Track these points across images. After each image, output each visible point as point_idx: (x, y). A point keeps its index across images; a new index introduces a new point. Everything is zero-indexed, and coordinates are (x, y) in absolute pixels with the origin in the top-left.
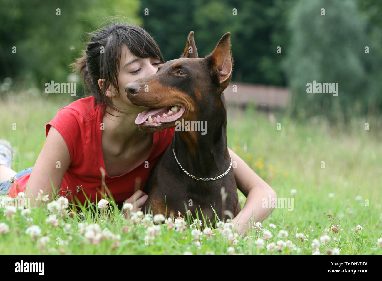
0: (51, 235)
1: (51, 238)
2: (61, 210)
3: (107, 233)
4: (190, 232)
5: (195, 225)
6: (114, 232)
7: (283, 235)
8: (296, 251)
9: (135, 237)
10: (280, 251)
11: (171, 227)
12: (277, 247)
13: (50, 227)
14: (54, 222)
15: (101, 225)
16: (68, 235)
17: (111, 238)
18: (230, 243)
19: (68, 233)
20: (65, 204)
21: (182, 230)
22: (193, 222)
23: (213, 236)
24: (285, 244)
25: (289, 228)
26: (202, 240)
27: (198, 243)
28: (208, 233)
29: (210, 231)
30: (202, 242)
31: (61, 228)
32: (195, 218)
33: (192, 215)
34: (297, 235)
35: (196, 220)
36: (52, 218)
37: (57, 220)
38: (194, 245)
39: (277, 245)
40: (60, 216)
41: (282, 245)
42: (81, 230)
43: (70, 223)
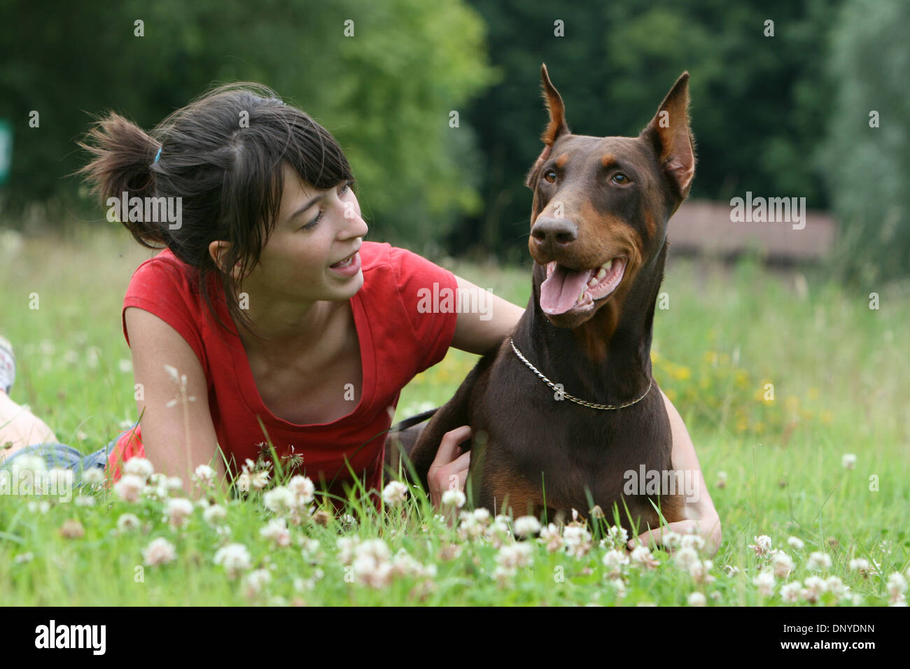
0: (274, 567)
1: (273, 573)
2: (298, 508)
3: (405, 561)
4: (600, 557)
5: (613, 540)
6: (423, 557)
7: (820, 563)
8: (850, 601)
9: (470, 570)
10: (813, 601)
11: (554, 545)
12: (804, 591)
13: (272, 547)
14: (281, 536)
15: (390, 544)
16: (314, 565)
17: (414, 572)
18: (695, 583)
19: (312, 561)
20: (305, 494)
21: (580, 552)
22: (607, 533)
23: (653, 566)
24: (824, 585)
25: (835, 547)
26: (628, 576)
27: (619, 584)
28: (642, 558)
29: (647, 555)
30: (628, 581)
31: (297, 548)
32: (612, 523)
33: (603, 516)
34: (853, 564)
35: (614, 529)
36: (276, 527)
37: (287, 531)
38: (610, 588)
39: (804, 586)
40: (294, 522)
41: (817, 588)
42: (345, 553)
43: (318, 538)
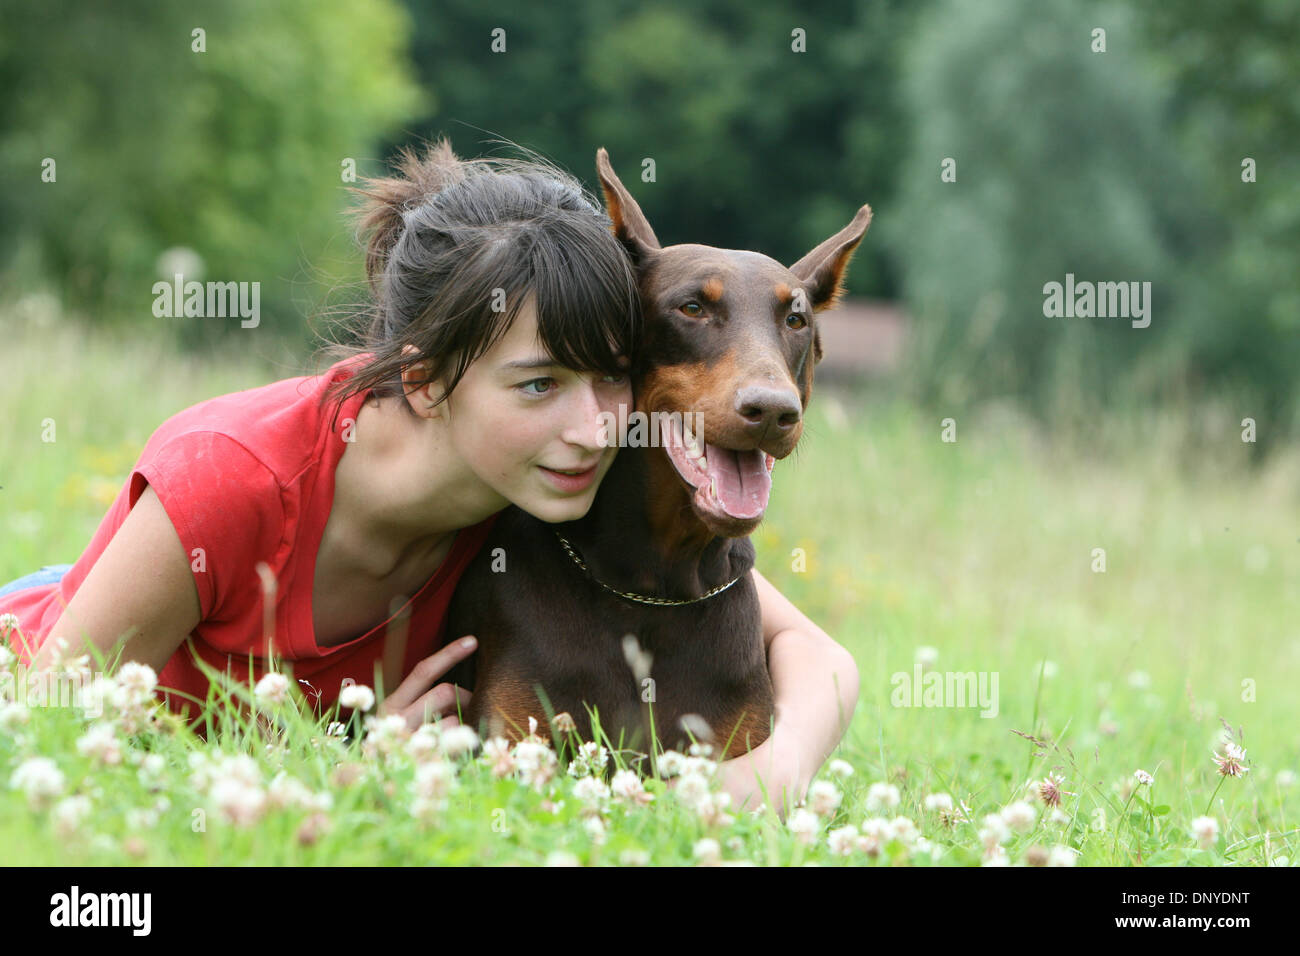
0: (99, 793)
1: (95, 802)
2: (132, 708)
3: (290, 789)
4: (566, 785)
5: (586, 762)
6: (315, 785)
7: (884, 800)
8: (927, 856)
9: (381, 803)
10: (873, 854)
11: (503, 767)
12: (862, 840)
13: (94, 763)
14: (108, 750)
15: (262, 765)
16: (155, 791)
17: (298, 804)
18: (704, 826)
19: (153, 785)
20: (142, 689)
21: (540, 779)
22: (578, 752)
23: (644, 801)
24: (889, 829)
25: (903, 780)
26: (608, 815)
27: (594, 825)
28: (628, 790)
29: (635, 787)
30: (608, 822)
31: (135, 768)
34: (931, 801)
35: (586, 749)
36: (100, 737)
37: (117, 743)
38: (582, 832)
39: (862, 833)
40: (126, 729)
41: (880, 835)
42: (198, 778)
43: (162, 752)
